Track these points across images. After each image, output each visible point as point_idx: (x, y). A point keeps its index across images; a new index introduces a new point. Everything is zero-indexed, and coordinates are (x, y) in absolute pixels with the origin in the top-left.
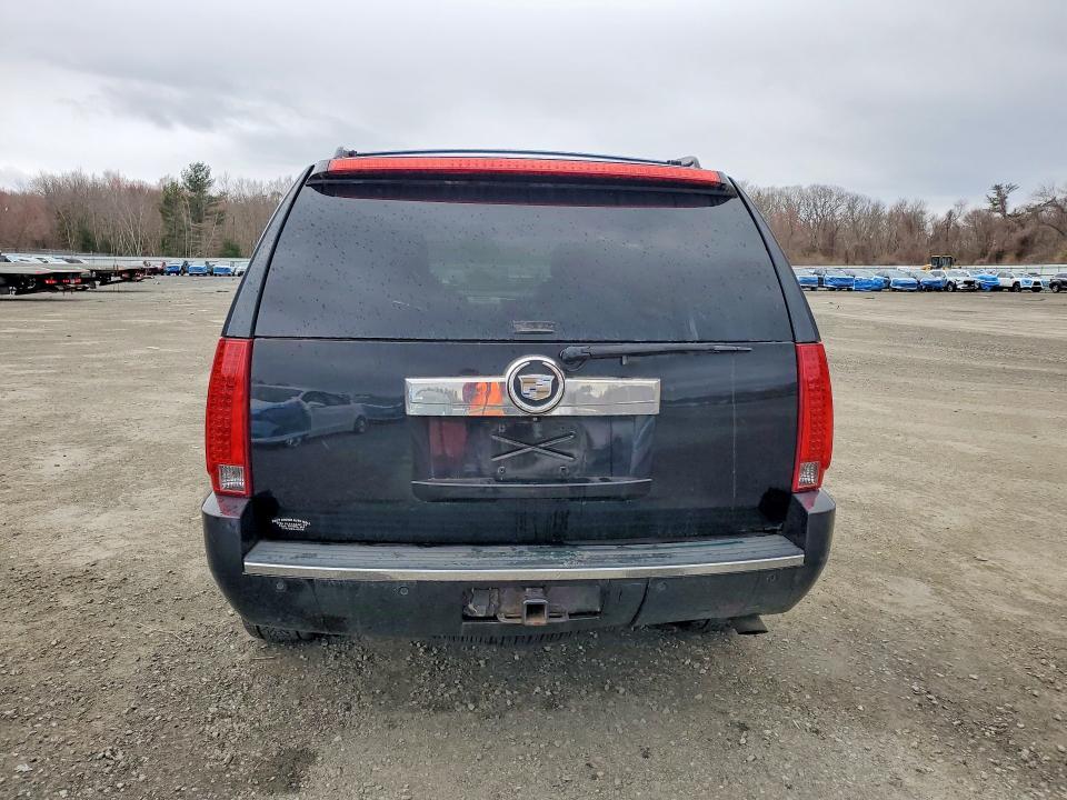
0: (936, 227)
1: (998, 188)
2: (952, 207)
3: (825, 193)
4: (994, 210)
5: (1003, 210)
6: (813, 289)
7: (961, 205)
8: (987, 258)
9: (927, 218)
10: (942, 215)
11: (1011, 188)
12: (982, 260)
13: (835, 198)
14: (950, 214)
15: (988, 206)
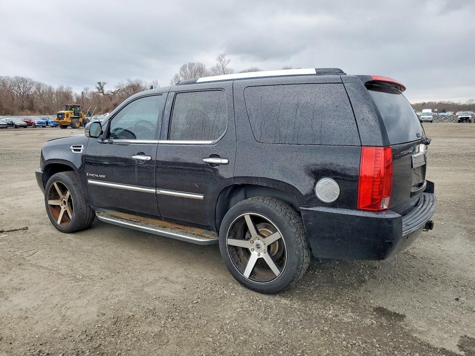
0: (78, 99)
1: (100, 83)
2: (83, 90)
3: (23, 80)
4: (99, 92)
5: (103, 92)
6: (44, 127)
7: (86, 89)
8: (102, 111)
9: (73, 95)
10: (79, 93)
11: (104, 84)
12: (100, 112)
13: (28, 83)
14: (83, 93)
15: (97, 90)
